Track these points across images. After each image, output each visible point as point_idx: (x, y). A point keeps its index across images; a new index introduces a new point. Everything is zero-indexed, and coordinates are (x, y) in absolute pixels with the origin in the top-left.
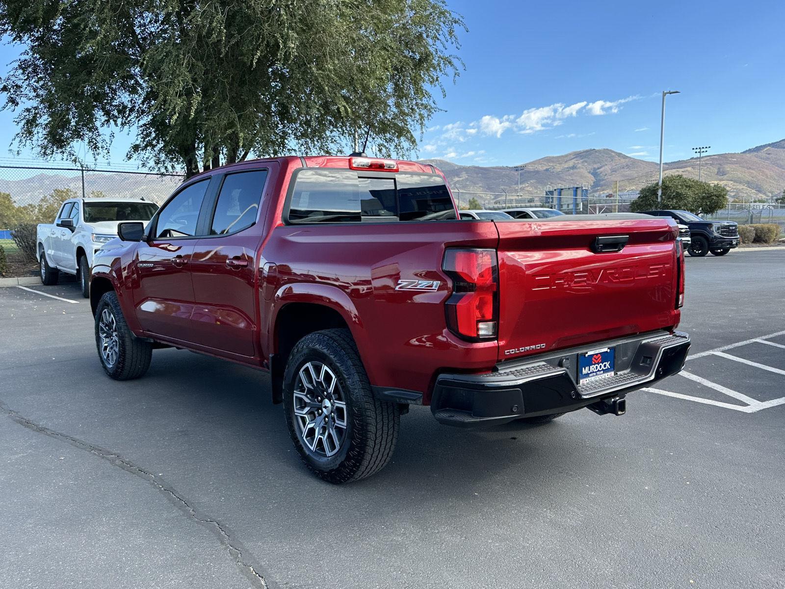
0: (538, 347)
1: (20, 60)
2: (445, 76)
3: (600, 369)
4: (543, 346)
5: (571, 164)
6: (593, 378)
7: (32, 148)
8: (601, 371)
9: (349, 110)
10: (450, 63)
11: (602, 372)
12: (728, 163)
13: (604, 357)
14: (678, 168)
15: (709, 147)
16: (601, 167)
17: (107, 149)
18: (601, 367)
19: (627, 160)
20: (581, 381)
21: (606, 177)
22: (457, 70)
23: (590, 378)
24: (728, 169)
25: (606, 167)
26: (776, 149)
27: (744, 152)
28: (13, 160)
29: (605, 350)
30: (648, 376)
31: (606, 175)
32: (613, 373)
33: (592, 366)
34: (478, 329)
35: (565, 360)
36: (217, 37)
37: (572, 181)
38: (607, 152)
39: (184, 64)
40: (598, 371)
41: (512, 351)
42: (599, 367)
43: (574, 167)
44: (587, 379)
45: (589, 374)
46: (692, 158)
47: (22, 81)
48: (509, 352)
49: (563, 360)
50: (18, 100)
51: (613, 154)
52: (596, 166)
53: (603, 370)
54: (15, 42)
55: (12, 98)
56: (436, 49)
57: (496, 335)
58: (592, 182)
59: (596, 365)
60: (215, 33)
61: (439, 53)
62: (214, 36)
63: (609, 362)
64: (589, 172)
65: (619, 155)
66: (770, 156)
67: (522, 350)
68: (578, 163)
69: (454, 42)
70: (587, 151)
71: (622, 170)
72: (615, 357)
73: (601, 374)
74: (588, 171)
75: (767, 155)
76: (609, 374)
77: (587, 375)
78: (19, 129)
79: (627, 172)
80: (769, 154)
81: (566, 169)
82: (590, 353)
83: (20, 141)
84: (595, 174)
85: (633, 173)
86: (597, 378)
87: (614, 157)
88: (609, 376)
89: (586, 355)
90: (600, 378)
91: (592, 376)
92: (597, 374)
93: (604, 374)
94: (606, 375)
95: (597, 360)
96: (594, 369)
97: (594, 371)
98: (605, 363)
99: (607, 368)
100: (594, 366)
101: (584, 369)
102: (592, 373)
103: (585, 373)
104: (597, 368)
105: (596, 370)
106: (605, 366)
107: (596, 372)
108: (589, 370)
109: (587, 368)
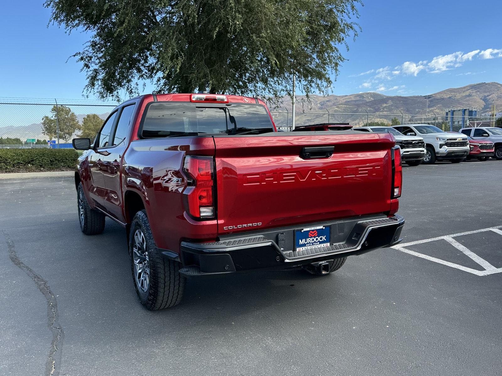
0: (255, 224)
1: (90, 41)
2: (348, 37)
3: (316, 241)
4: (260, 224)
5: (467, 93)
6: (309, 247)
7: (94, 94)
8: (317, 242)
9: (278, 63)
10: (351, 27)
11: (318, 243)
13: (320, 233)
16: (490, 95)
17: (138, 93)
18: (317, 239)
20: (298, 249)
21: (493, 102)
22: (357, 32)
23: (306, 247)
25: (494, 95)
28: (84, 101)
29: (321, 227)
30: (354, 247)
31: (493, 100)
32: (329, 244)
33: (309, 239)
34: (200, 212)
35: (280, 234)
36: (192, 20)
37: (468, 105)
38: (494, 84)
39: (174, 39)
40: (314, 242)
41: (230, 227)
42: (315, 240)
43: (469, 96)
44: (304, 248)
45: (306, 244)
47: (92, 54)
48: (227, 228)
49: (279, 234)
50: (90, 65)
51: (499, 86)
52: (486, 94)
53: (319, 241)
54: (87, 31)
55: (86, 64)
56: (342, 19)
57: (215, 217)
58: (483, 106)
59: (312, 238)
60: (191, 18)
61: (343, 21)
62: (190, 20)
63: (325, 236)
64: (481, 99)
67: (239, 226)
68: (473, 92)
69: (355, 14)
70: (479, 84)
72: (330, 233)
73: (318, 244)
74: (480, 98)
76: (325, 244)
77: (304, 245)
78: (87, 82)
81: (464, 97)
82: (305, 230)
83: (87, 90)
84: (485, 99)
86: (313, 247)
87: (499, 87)
88: (325, 246)
89: (302, 231)
90: (316, 247)
91: (308, 246)
92: (313, 244)
93: (321, 245)
94: (322, 245)
95: (313, 234)
96: (311, 241)
97: (311, 242)
98: (321, 237)
99: (323, 240)
100: (310, 239)
101: (300, 240)
102: (308, 243)
103: (302, 244)
104: (313, 240)
105: (312, 242)
106: (321, 239)
107: (312, 243)
108: (306, 242)
109: (303, 240)
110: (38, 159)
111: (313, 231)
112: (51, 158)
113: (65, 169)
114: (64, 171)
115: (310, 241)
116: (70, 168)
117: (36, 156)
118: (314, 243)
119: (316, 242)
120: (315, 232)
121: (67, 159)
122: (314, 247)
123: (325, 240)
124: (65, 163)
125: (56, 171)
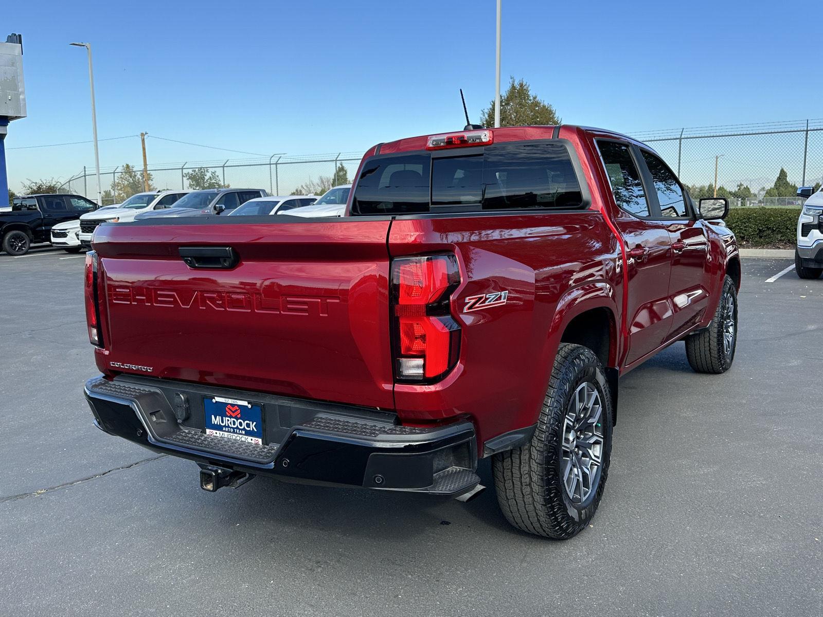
4: (150, 369)
6: (226, 433)
8: (242, 430)
11: (244, 432)
20: (208, 431)
23: (221, 433)
30: (266, 460)
32: (260, 441)
33: (227, 418)
42: (237, 423)
44: (218, 432)
48: (114, 364)
53: (244, 429)
59: (233, 419)
63: (255, 423)
73: (241, 434)
76: (253, 438)
77: (219, 428)
86: (234, 436)
88: (253, 442)
89: (214, 401)
90: (238, 438)
91: (225, 431)
92: (234, 432)
93: (247, 437)
94: (249, 439)
95: (233, 412)
96: (231, 423)
97: (230, 426)
98: (248, 422)
99: (251, 430)
100: (229, 419)
101: (213, 416)
102: (227, 427)
103: (216, 423)
104: (234, 423)
105: (233, 426)
106: (248, 425)
107: (233, 428)
108: (223, 422)
109: (218, 417)
110: (738, 226)
111: (233, 405)
112: (760, 225)
113: (782, 245)
114: (779, 248)
115: (229, 422)
116: (792, 243)
117: (736, 222)
118: (236, 430)
119: (240, 429)
120: (237, 410)
121: (787, 228)
122: (234, 438)
123: (255, 430)
124: (783, 234)
125: (767, 248)
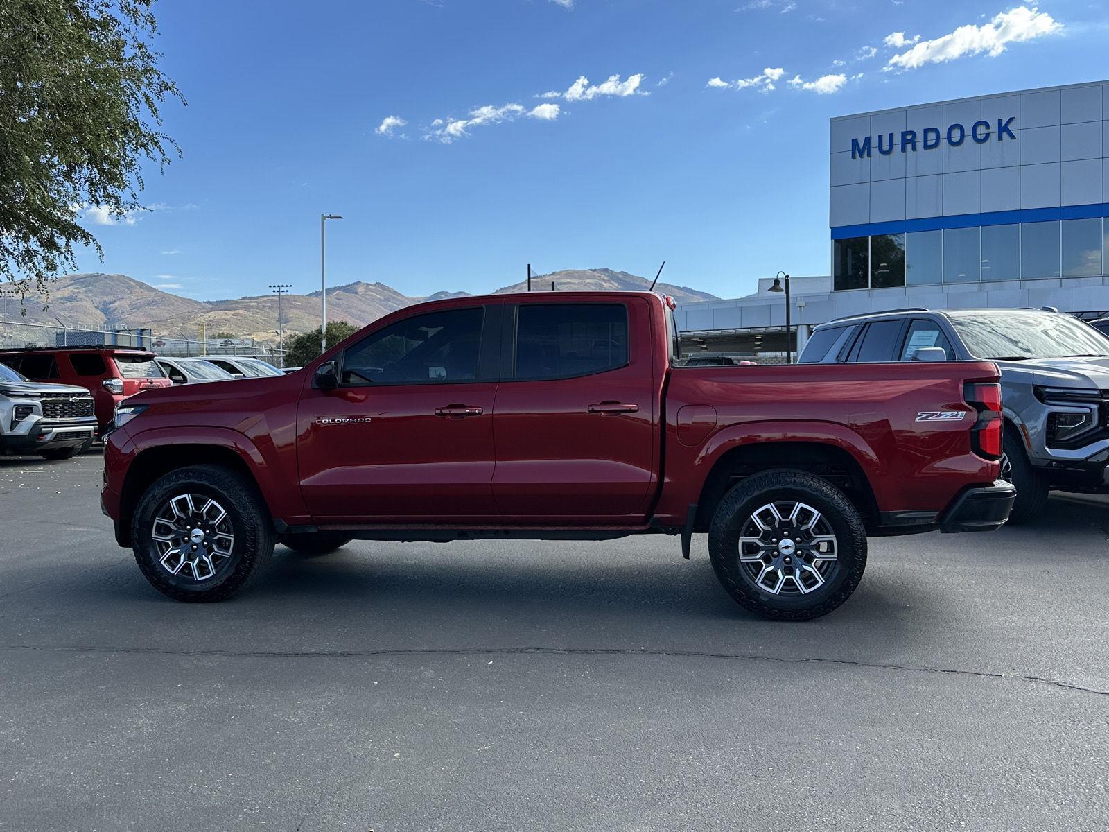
5: (67, 293)
12: (291, 307)
14: (225, 310)
15: (291, 286)
16: (115, 301)
19: (154, 293)
21: (123, 317)
24: (292, 315)
25: (123, 301)
26: (347, 294)
27: (310, 295)
31: (123, 313)
37: (70, 319)
38: (121, 279)
43: (71, 298)
46: (245, 298)
51: (132, 283)
52: (107, 299)
58: (102, 323)
64: (97, 308)
65: (142, 285)
66: (341, 302)
68: (78, 292)
70: (91, 276)
71: (147, 307)
74: (96, 305)
75: (337, 301)
79: (154, 311)
80: (340, 299)
81: (60, 301)
84: (105, 309)
85: (163, 313)
87: (133, 287)
